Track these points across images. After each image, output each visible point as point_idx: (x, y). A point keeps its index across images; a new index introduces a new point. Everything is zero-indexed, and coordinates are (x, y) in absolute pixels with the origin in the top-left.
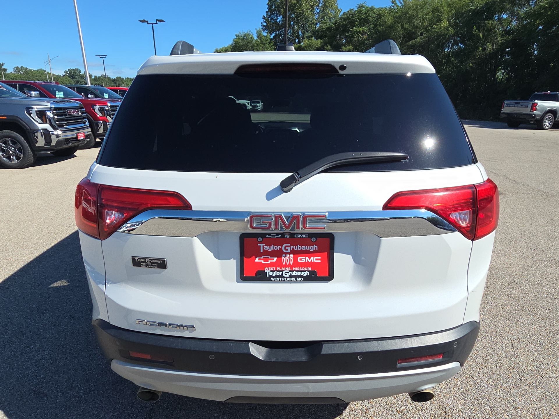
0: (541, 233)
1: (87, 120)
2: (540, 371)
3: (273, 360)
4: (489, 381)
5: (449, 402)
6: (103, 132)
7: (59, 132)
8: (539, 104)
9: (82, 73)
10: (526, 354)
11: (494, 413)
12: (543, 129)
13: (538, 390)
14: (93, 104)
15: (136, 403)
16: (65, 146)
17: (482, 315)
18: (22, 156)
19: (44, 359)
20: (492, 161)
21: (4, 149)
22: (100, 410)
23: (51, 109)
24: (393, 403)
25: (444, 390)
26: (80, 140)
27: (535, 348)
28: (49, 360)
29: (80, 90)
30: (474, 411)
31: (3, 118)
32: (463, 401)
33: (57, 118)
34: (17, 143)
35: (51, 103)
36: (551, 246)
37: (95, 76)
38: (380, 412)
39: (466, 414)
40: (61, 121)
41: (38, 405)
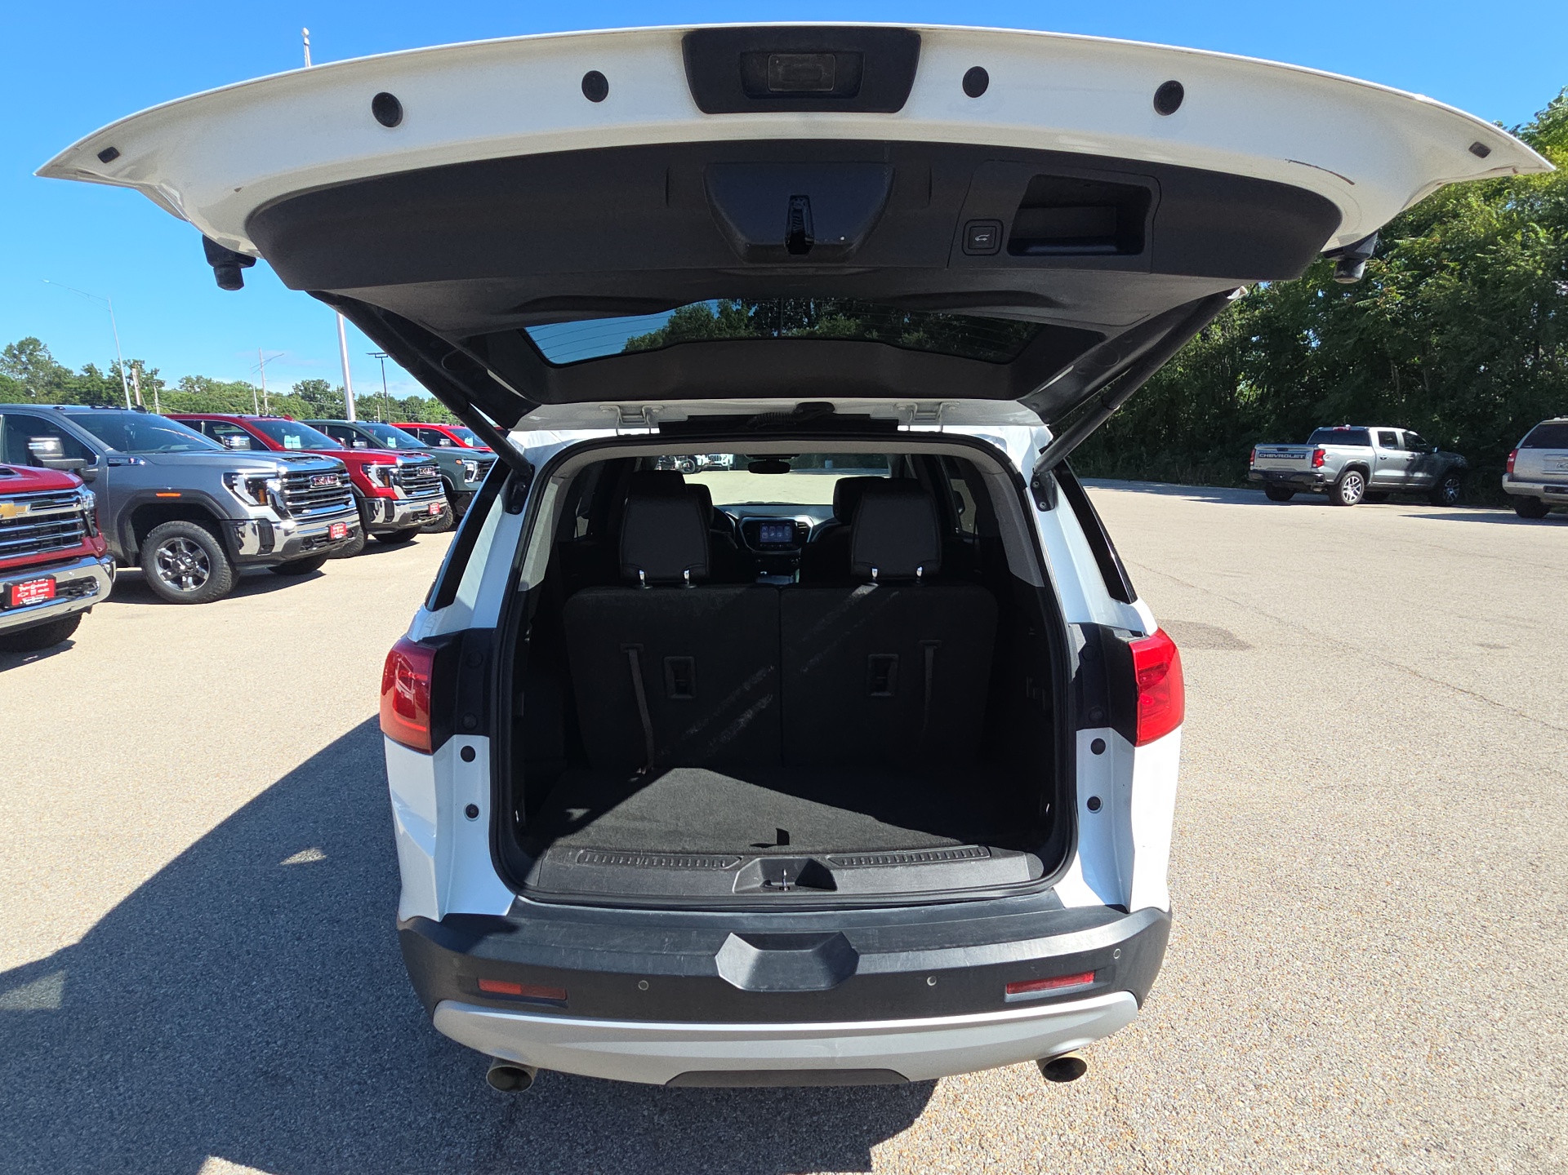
0: (1326, 729)
1: (351, 496)
2: (1312, 1012)
3: (763, 988)
4: (1207, 1034)
5: (1125, 1077)
6: (384, 521)
7: (290, 524)
8: (1328, 452)
9: (332, 389)
10: (1284, 981)
11: (1214, 1097)
12: (1343, 504)
13: (1305, 1049)
14: (366, 461)
15: (479, 1092)
16: (303, 553)
17: (1198, 902)
18: (206, 577)
19: (283, 1008)
20: (1232, 576)
21: (169, 562)
22: (406, 1108)
23: (277, 476)
24: (1009, 1081)
25: (1115, 1054)
26: (336, 539)
27: (1303, 966)
28: (292, 1009)
29: (336, 432)
30: (1173, 1095)
31: (174, 495)
32: (1152, 1076)
33: (290, 495)
34: (197, 548)
35: (279, 463)
36: (1347, 757)
37: (361, 395)
38: (984, 1100)
39: (1159, 1100)
40: (298, 501)
41: (276, 1100)
